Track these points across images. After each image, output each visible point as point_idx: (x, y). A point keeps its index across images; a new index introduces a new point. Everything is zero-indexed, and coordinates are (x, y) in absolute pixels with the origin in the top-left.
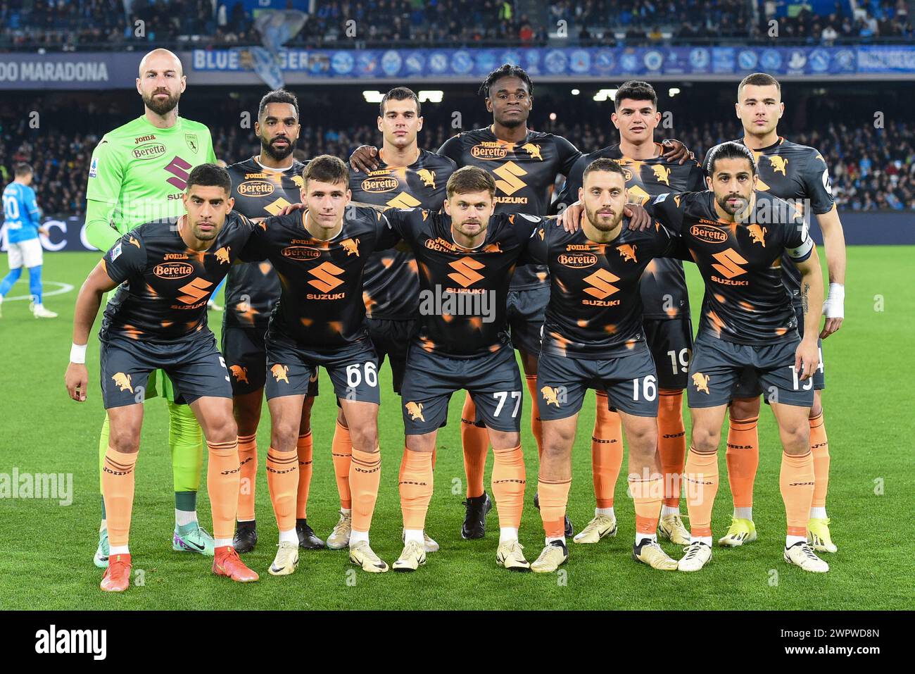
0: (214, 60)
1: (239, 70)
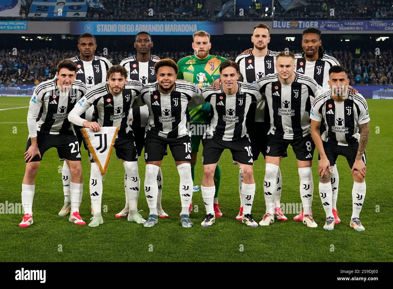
0: (281, 25)
1: (291, 28)
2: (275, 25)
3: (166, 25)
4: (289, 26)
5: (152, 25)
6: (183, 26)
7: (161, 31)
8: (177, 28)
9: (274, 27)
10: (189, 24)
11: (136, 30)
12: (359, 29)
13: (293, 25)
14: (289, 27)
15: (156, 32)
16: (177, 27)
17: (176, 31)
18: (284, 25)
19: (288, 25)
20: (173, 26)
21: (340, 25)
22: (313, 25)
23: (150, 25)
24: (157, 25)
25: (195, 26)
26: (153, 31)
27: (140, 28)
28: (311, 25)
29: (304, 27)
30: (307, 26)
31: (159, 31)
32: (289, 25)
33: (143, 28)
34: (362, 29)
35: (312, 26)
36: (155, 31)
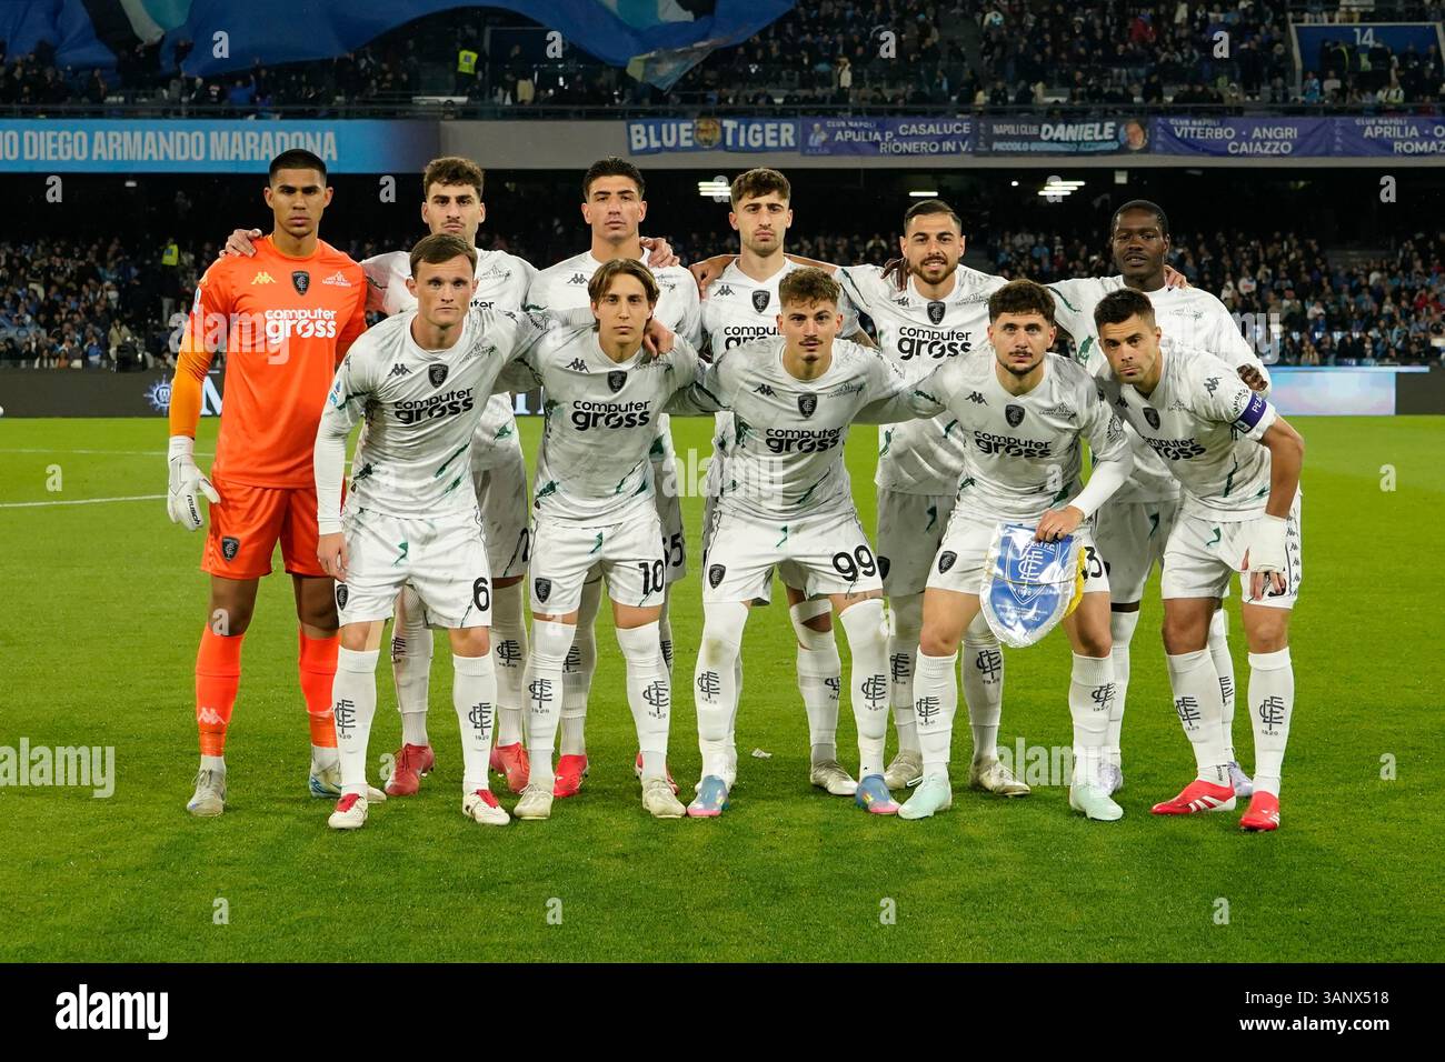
2: (639, 141)
3: (214, 135)
4: (687, 139)
5: (161, 134)
6: (282, 138)
7: (195, 157)
8: (259, 145)
9: (636, 146)
10: (304, 132)
11: (96, 151)
12: (953, 149)
13: (702, 136)
14: (690, 143)
15: (176, 162)
16: (256, 141)
17: (256, 158)
18: (669, 139)
19: (683, 134)
20: (243, 136)
21: (883, 136)
22: (774, 134)
23: (150, 135)
24: (179, 134)
25: (330, 136)
26: (162, 157)
27: (112, 146)
28: (769, 135)
29: (742, 144)
30: (755, 139)
31: (186, 157)
32: (689, 134)
33: (122, 145)
34: (964, 149)
35: (772, 139)
36: (171, 157)
